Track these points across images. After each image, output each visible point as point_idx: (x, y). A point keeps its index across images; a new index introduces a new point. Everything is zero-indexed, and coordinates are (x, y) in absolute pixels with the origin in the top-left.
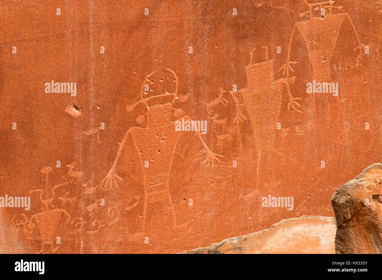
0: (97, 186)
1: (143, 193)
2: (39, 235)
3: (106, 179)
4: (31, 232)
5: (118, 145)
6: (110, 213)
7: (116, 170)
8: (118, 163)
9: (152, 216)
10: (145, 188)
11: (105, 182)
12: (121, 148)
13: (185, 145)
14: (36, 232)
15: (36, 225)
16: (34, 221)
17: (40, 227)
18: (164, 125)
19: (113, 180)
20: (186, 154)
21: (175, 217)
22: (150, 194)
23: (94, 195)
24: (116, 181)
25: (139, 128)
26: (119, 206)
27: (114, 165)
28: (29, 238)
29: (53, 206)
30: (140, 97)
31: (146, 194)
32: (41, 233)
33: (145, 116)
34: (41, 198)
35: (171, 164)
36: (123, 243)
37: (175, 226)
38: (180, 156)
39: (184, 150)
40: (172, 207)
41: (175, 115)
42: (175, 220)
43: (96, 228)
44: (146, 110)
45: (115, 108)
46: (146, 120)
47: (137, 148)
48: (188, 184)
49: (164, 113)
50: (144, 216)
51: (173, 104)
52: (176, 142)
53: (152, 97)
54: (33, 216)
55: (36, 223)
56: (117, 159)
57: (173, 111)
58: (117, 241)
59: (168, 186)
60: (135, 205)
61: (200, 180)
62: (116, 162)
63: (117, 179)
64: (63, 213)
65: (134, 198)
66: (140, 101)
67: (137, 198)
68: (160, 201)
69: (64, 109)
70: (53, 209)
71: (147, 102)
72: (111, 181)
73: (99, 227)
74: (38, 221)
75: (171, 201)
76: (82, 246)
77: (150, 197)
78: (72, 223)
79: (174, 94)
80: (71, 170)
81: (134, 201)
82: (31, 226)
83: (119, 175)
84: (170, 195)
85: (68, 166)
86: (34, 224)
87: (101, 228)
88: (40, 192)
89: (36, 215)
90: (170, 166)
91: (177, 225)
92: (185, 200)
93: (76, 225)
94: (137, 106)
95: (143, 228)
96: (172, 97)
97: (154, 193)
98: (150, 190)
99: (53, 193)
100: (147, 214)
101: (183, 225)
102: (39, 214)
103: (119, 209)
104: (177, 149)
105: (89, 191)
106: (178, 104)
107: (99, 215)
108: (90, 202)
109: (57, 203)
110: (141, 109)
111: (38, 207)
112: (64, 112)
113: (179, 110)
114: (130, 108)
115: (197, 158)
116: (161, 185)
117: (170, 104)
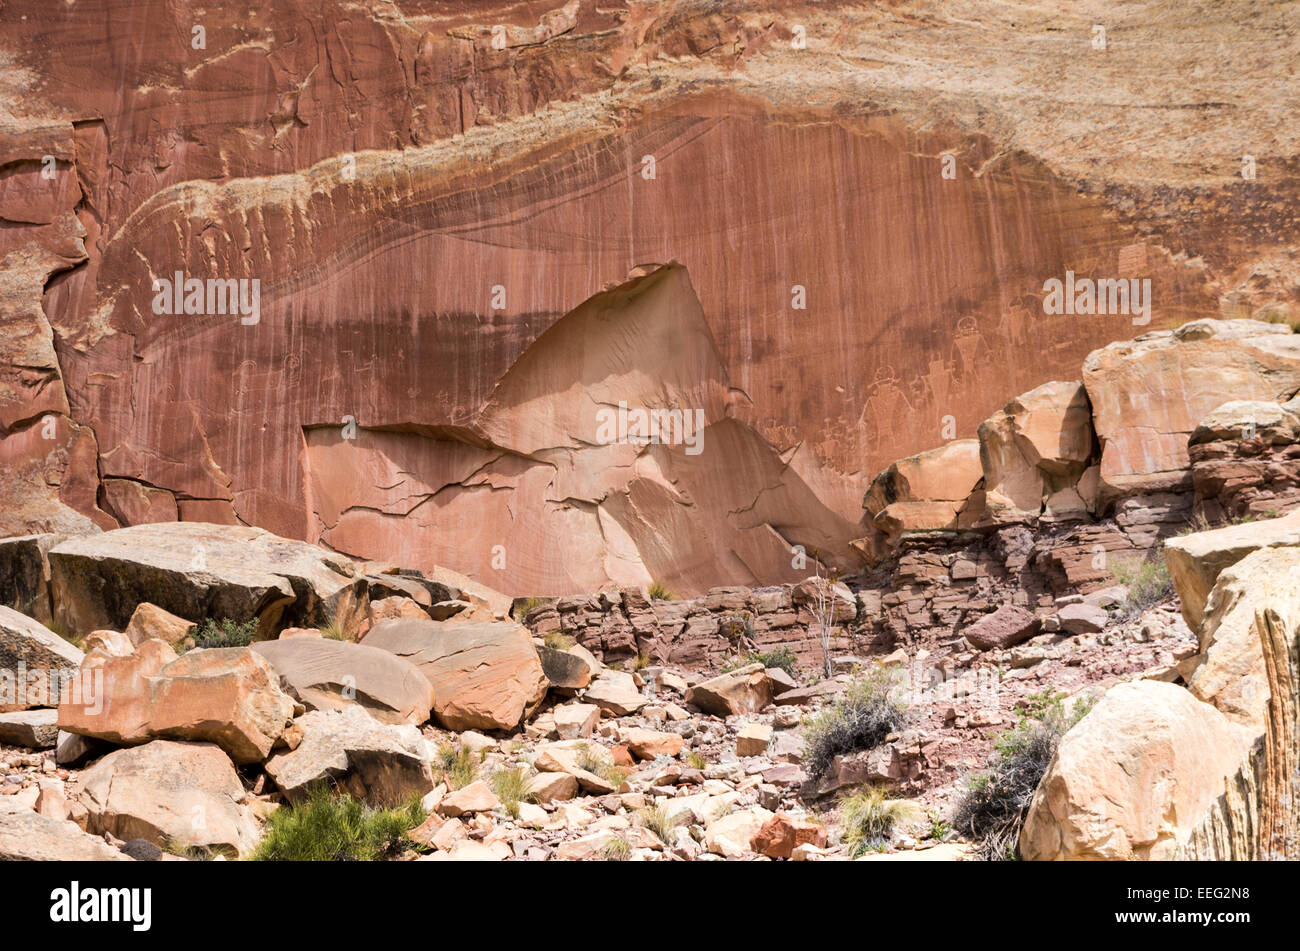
0: (854, 428)
2: (824, 454)
3: (858, 424)
4: (820, 452)
5: (864, 406)
7: (863, 419)
12: (865, 408)
13: (898, 405)
14: (823, 452)
15: (823, 449)
16: (821, 446)
17: (825, 449)
18: (888, 395)
19: (862, 424)
20: (899, 410)
23: (852, 432)
25: (874, 397)
27: (862, 417)
28: (819, 455)
30: (874, 381)
31: (879, 431)
33: (878, 391)
34: (825, 434)
38: (896, 411)
39: (898, 408)
41: (893, 389)
43: (855, 449)
44: (878, 387)
45: (862, 387)
46: (878, 393)
47: (874, 407)
48: (901, 425)
49: (887, 389)
52: (894, 404)
53: (881, 381)
54: (821, 444)
56: (863, 413)
59: (890, 426)
60: (874, 436)
62: (863, 415)
63: (864, 424)
64: (836, 442)
66: (875, 383)
67: (875, 433)
68: (886, 435)
70: (831, 440)
71: (878, 383)
74: (823, 446)
75: (892, 434)
76: (847, 459)
77: (881, 432)
78: (841, 447)
79: (892, 379)
82: (820, 449)
83: (865, 422)
84: (892, 431)
87: (857, 449)
88: (824, 431)
90: (891, 416)
92: (900, 433)
93: (843, 449)
94: (873, 385)
97: (883, 430)
98: (881, 429)
99: (831, 432)
102: (824, 443)
104: (894, 407)
105: (849, 430)
106: (894, 384)
107: (856, 442)
108: (850, 435)
109: (834, 437)
110: (875, 387)
111: (824, 439)
112: (835, 390)
113: (895, 388)
114: (869, 387)
115: (905, 412)
116: (887, 426)
117: (890, 384)
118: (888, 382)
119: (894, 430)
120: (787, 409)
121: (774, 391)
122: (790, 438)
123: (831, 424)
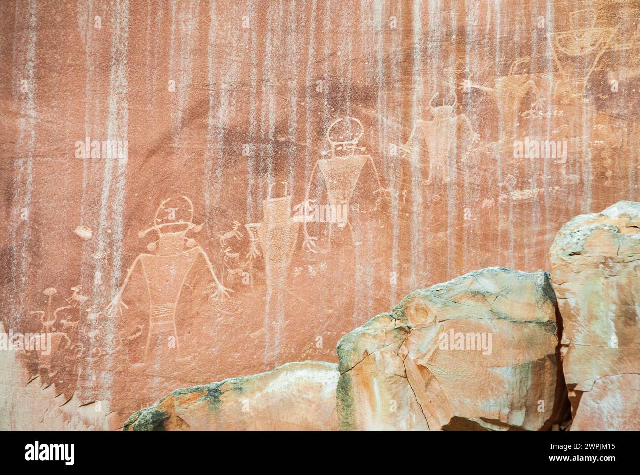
1: (148, 322)
3: (111, 306)
6: (112, 341)
7: (121, 297)
8: (125, 290)
9: (155, 347)
10: (150, 318)
11: (109, 308)
12: (128, 275)
14: (34, 354)
18: (175, 254)
19: (118, 307)
21: (178, 351)
22: (154, 324)
24: (121, 309)
25: (149, 255)
27: (121, 292)
28: (26, 360)
29: (54, 329)
30: (152, 223)
31: (151, 324)
32: (39, 356)
33: (157, 244)
35: (179, 295)
36: (123, 373)
37: (177, 360)
40: (177, 340)
41: (188, 244)
42: (178, 353)
44: (158, 237)
45: (126, 233)
46: (157, 248)
47: (145, 275)
49: (177, 242)
50: (147, 347)
51: (186, 234)
52: (186, 274)
53: (166, 225)
56: (124, 286)
57: (185, 241)
58: (117, 370)
59: (174, 317)
60: (138, 334)
61: (207, 314)
62: (122, 288)
63: (122, 306)
66: (153, 228)
68: (164, 333)
69: (74, 230)
71: (160, 229)
72: (116, 308)
73: (100, 355)
75: (175, 333)
77: (154, 327)
79: (189, 223)
80: (75, 293)
81: (138, 330)
83: (125, 303)
84: (175, 327)
85: (73, 289)
88: (41, 314)
90: (178, 297)
91: (179, 358)
94: (149, 232)
95: (144, 358)
96: (186, 226)
97: (159, 323)
98: (155, 320)
99: (56, 316)
100: (150, 344)
105: (92, 316)
107: (101, 342)
108: (92, 327)
109: (58, 326)
110: (153, 236)
111: (38, 329)
112: (73, 233)
113: (192, 240)
114: (142, 234)
115: (206, 291)
116: (166, 316)
117: (184, 233)
123: (58, 300)
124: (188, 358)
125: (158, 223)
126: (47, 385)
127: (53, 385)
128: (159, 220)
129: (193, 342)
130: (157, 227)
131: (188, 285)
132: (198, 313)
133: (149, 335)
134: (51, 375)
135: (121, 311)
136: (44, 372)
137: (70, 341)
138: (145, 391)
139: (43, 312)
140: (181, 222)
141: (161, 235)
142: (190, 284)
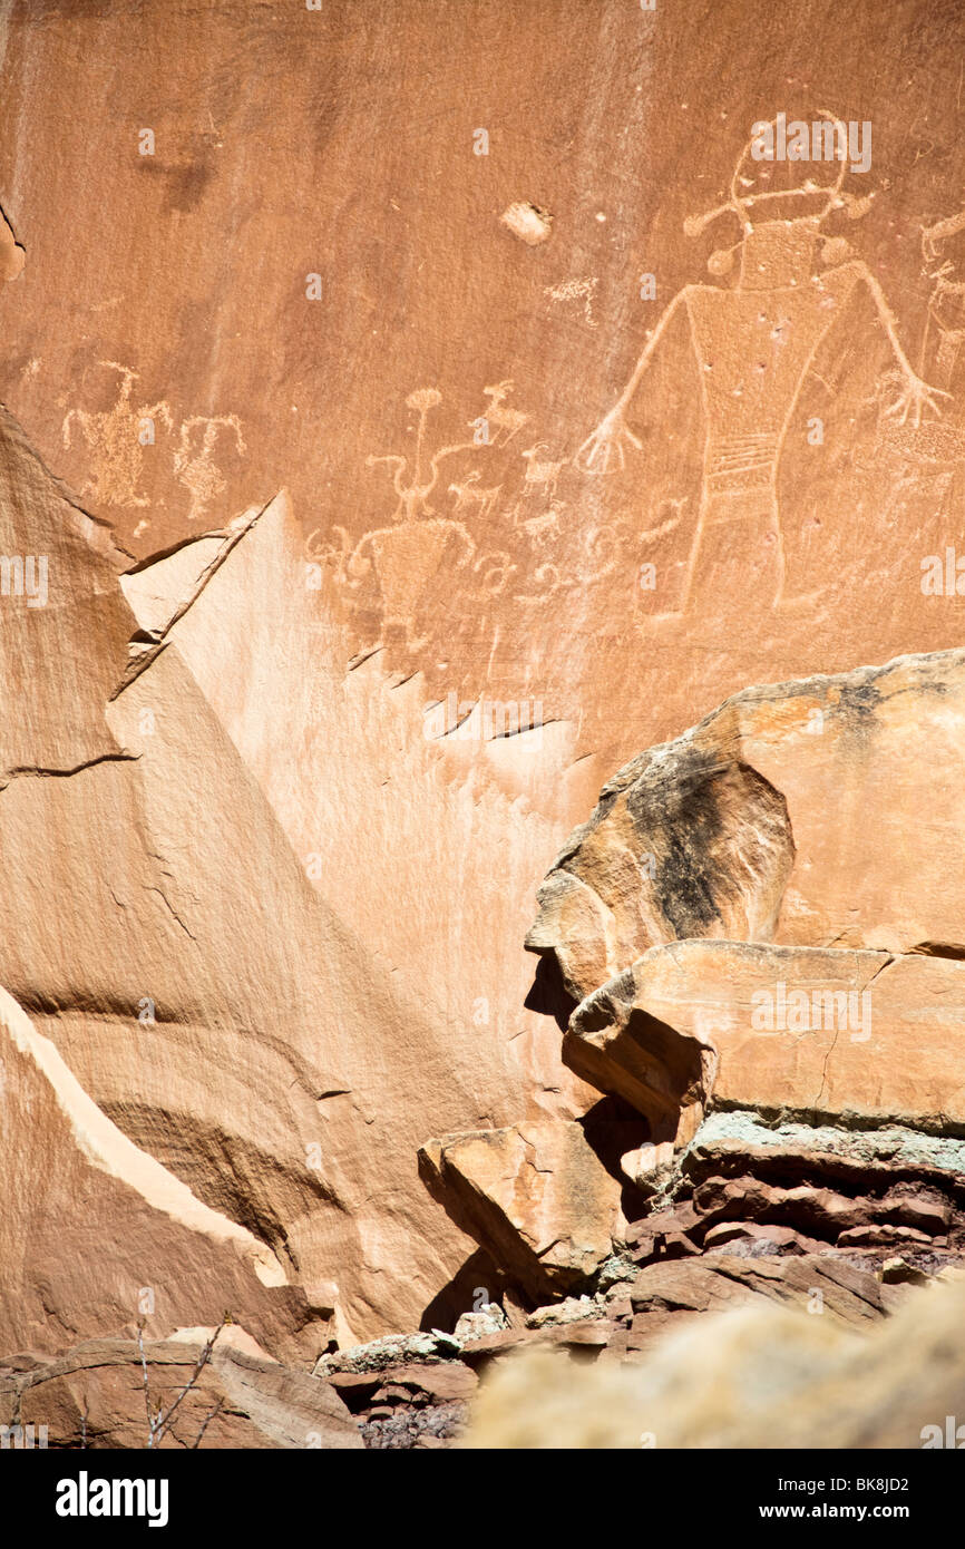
0: (565, 461)
1: (698, 489)
2: (377, 594)
3: (594, 441)
4: (355, 584)
5: (643, 339)
6: (593, 547)
7: (626, 414)
8: (636, 395)
9: (715, 565)
10: (706, 477)
11: (590, 448)
12: (649, 348)
13: (840, 353)
14: (371, 584)
15: (373, 565)
16: (367, 551)
17: (383, 570)
18: (788, 285)
19: (613, 444)
20: (840, 382)
21: (781, 573)
22: (716, 495)
23: (551, 486)
24: (621, 449)
25: (712, 289)
26: (624, 526)
27: (625, 398)
28: (347, 603)
29: (429, 511)
30: (727, 191)
31: (705, 495)
32: (383, 589)
33: (736, 255)
34: (396, 481)
35: (792, 409)
36: (619, 642)
37: (777, 601)
38: (822, 387)
39: (837, 368)
40: (779, 544)
41: (826, 255)
42: (781, 581)
43: (545, 589)
44: (740, 234)
45: (649, 223)
46: (736, 267)
47: (698, 352)
48: (833, 475)
49: (794, 248)
50: (692, 563)
51: (823, 223)
52: (817, 343)
53: (765, 196)
54: (366, 537)
55: (372, 559)
56: (634, 380)
57: (820, 244)
58: (602, 632)
59: (773, 476)
60: (669, 525)
61: (871, 466)
62: (629, 389)
63: (626, 443)
64: (455, 534)
65: (667, 507)
66: (727, 206)
67: (677, 504)
68: (741, 522)
69: (499, 214)
70: (427, 518)
71: (748, 210)
72: (608, 447)
73: (555, 587)
74: (378, 552)
75: (775, 521)
76: (496, 640)
77: (715, 506)
78: (477, 567)
79: (832, 191)
80: (494, 404)
81: (669, 513)
82: (359, 565)
83: (634, 432)
84: (775, 504)
85: (488, 390)
86: (367, 561)
87: (559, 590)
88: (395, 465)
89: (378, 532)
90: (788, 415)
91: (784, 597)
92: (818, 521)
93: (488, 575)
94: (716, 219)
95: (684, 597)
96: (825, 199)
97: (730, 493)
98: (720, 485)
99: (435, 471)
100: (701, 556)
101: (802, 598)
102: (386, 531)
103: (620, 534)
104: (816, 363)
105: (539, 473)
106: (838, 225)
107: (560, 548)
108: (538, 506)
109: (442, 503)
110: (725, 230)
111: (385, 511)
112: (497, 222)
113: (839, 243)
114: (694, 225)
115: (871, 394)
116: (752, 472)
117: (815, 220)
118: (803, 207)
119: (791, 495)
120: (207, 307)
121: (158, 189)
122: (199, 477)
123: (445, 424)
124: (810, 598)
125: (743, 192)
126: (403, 677)
127: (420, 675)
128: (747, 183)
129: (825, 548)
130: (736, 205)
131: (820, 377)
132: (847, 462)
133: (700, 527)
134: (415, 645)
135: (622, 457)
136: (397, 634)
137: (472, 545)
138: (679, 695)
139: (402, 461)
140: (811, 187)
141: (748, 228)
142: (825, 375)
